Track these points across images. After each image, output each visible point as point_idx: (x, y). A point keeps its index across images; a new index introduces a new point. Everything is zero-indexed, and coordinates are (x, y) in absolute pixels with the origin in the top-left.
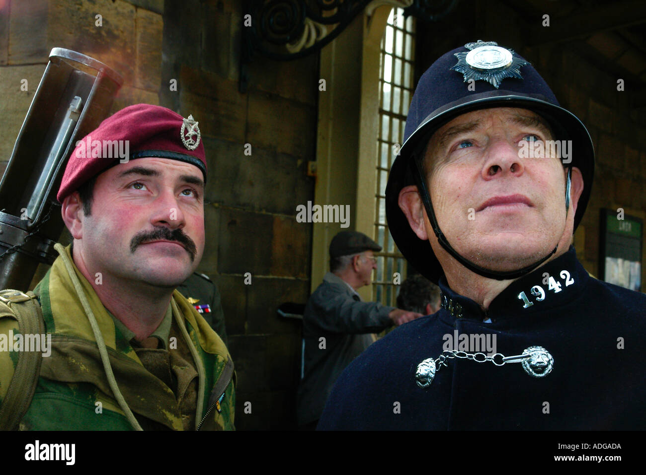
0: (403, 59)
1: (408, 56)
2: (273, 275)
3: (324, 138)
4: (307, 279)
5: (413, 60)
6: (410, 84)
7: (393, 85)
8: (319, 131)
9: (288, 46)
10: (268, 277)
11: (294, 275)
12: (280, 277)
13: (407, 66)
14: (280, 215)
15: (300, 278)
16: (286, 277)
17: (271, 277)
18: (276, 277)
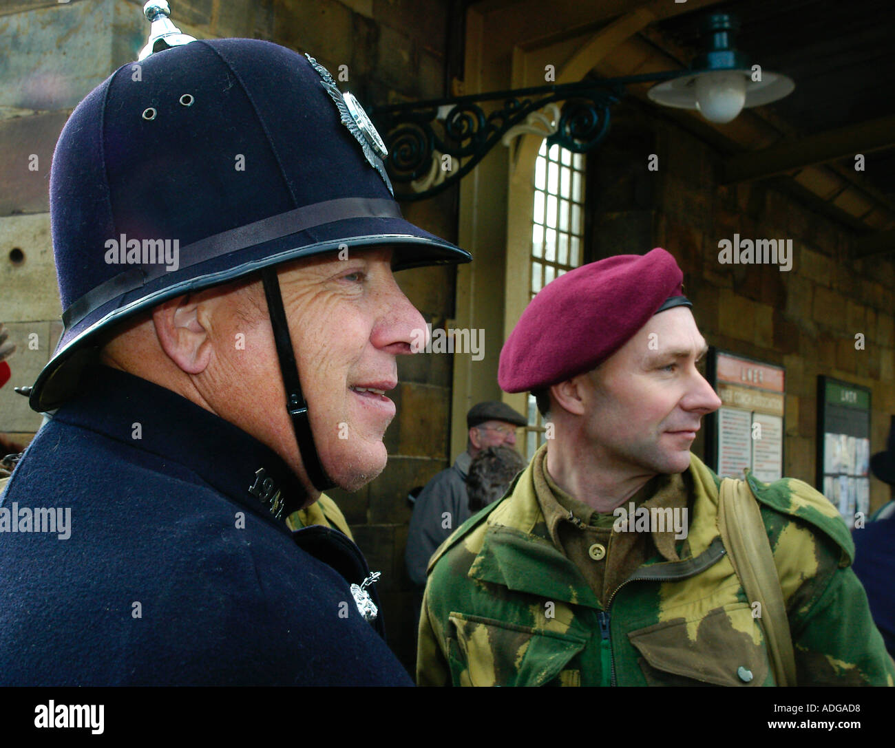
0: (571, 201)
1: (576, 197)
2: (403, 454)
3: (464, 293)
4: (445, 459)
5: (583, 202)
6: (580, 230)
7: (558, 231)
8: (459, 284)
9: (414, 184)
10: (396, 456)
11: (429, 455)
12: (412, 457)
13: (576, 209)
14: (411, 383)
15: (436, 458)
16: (419, 457)
17: (400, 456)
18: (406, 457)
